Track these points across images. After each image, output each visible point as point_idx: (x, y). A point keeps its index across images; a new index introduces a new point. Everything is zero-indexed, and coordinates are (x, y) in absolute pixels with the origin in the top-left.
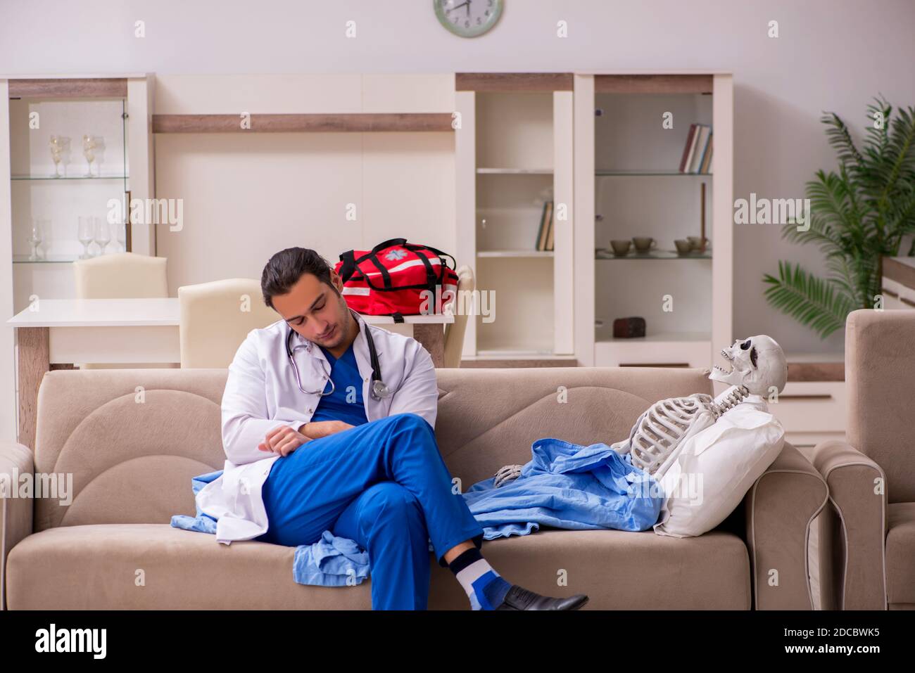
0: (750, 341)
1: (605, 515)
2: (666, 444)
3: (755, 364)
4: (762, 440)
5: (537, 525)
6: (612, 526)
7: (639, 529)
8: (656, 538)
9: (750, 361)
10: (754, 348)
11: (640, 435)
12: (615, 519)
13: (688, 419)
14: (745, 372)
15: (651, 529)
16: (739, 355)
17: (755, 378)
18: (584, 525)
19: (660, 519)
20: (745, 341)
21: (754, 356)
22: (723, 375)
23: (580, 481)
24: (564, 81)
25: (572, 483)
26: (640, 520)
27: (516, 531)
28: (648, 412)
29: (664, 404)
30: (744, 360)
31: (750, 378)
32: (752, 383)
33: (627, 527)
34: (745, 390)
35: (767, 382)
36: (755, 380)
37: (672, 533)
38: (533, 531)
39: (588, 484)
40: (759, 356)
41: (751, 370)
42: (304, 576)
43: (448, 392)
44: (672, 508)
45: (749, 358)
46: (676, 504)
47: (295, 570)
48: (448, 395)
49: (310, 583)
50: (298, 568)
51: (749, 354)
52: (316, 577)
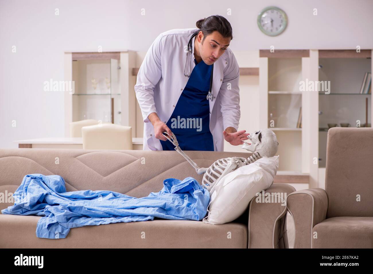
2: (216, 177)
3: (260, 140)
8: (204, 223)
10: (260, 133)
11: (206, 175)
14: (256, 144)
15: (201, 220)
16: (253, 137)
19: (207, 215)
21: (260, 137)
22: (247, 146)
29: (219, 161)
30: (255, 138)
31: (258, 147)
32: (259, 149)
34: (257, 154)
35: (265, 149)
37: (210, 222)
40: (262, 137)
41: (259, 143)
42: (40, 234)
43: (138, 159)
44: (211, 210)
45: (258, 138)
46: (213, 208)
47: (36, 231)
48: (138, 160)
49: (43, 237)
50: (38, 231)
51: (258, 136)
52: (45, 234)
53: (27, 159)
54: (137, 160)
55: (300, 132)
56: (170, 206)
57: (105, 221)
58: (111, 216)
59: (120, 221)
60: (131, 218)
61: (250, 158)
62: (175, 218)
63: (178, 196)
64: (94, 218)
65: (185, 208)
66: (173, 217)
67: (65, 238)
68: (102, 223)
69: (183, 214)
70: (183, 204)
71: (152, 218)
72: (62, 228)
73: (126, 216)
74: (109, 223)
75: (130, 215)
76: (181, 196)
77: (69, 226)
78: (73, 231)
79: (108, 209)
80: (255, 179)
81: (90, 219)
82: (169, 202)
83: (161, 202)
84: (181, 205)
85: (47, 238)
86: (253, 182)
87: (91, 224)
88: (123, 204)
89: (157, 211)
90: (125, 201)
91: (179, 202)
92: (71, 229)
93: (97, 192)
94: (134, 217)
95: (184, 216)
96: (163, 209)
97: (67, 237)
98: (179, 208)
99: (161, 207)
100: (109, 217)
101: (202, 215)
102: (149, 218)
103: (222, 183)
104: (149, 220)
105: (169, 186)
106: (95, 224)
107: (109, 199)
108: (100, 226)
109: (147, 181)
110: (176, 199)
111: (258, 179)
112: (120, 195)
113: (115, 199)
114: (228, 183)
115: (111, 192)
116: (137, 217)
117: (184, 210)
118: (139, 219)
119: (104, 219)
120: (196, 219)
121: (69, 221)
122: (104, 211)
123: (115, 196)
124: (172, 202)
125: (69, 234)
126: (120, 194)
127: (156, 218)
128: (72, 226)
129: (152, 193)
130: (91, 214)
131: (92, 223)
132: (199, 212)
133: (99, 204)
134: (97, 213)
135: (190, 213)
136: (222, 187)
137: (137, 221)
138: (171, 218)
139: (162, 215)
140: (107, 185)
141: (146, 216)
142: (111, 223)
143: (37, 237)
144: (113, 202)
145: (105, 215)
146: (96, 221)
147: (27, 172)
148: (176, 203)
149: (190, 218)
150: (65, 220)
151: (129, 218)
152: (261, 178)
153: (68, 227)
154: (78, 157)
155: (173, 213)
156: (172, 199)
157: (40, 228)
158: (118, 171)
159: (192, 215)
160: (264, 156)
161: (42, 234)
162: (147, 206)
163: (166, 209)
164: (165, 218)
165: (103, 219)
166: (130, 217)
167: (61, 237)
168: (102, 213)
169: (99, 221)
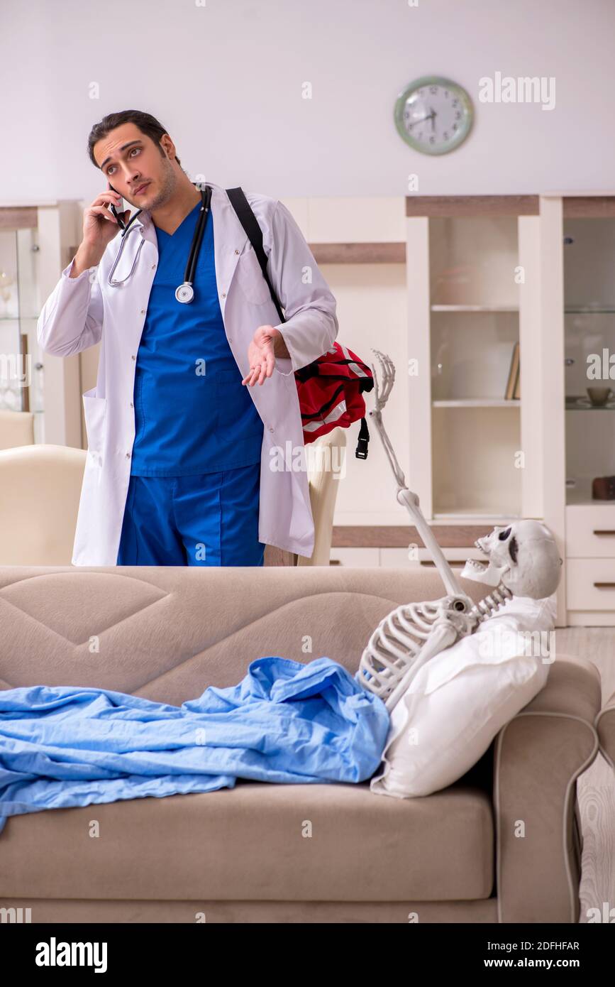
0: (510, 529)
2: (401, 665)
3: (514, 558)
4: (507, 679)
8: (373, 795)
9: (508, 555)
10: (514, 538)
11: (369, 653)
13: (427, 631)
14: (504, 568)
15: (365, 783)
16: (495, 547)
17: (516, 576)
19: (380, 770)
21: (513, 548)
22: (477, 571)
24: (528, 204)
25: (295, 713)
28: (382, 622)
29: (404, 613)
30: (500, 553)
31: (509, 577)
32: (513, 582)
34: (506, 592)
35: (530, 581)
36: (515, 580)
37: (393, 791)
40: (520, 548)
41: (510, 567)
43: (169, 593)
44: (393, 759)
45: (508, 551)
46: (398, 753)
48: (168, 596)
51: (508, 546)
54: (166, 595)
56: (277, 743)
57: (102, 794)
58: (115, 775)
59: (143, 794)
60: (172, 781)
61: (486, 602)
62: (293, 778)
63: (292, 710)
64: (70, 783)
65: (319, 750)
66: (288, 775)
68: (95, 799)
69: (314, 765)
70: (311, 737)
71: (230, 782)
73: (157, 776)
74: (113, 799)
75: (170, 772)
76: (302, 709)
77: (4, 811)
78: (15, 824)
79: (107, 757)
80: (515, 675)
81: (59, 786)
82: (273, 734)
83: (252, 734)
84: (307, 741)
86: (511, 686)
87: (64, 803)
88: (142, 732)
89: (242, 760)
90: (145, 720)
91: (300, 730)
92: (9, 818)
93: (62, 690)
94: (181, 778)
95: (319, 772)
96: (259, 752)
98: (302, 751)
99: (254, 747)
100: (109, 777)
101: (367, 767)
102: (222, 782)
103: (423, 684)
104: (224, 788)
105: (264, 678)
106: (74, 802)
107: (99, 716)
108: (90, 809)
109: (195, 654)
110: (290, 723)
111: (523, 678)
112: (125, 701)
113: (115, 715)
114: (440, 684)
115: (100, 693)
116: (188, 777)
117: (316, 756)
118: (194, 785)
119: (98, 787)
120: (350, 778)
121: (3, 797)
122: (97, 761)
123: (115, 705)
124: (280, 731)
126: (129, 698)
127: (241, 781)
128: (13, 812)
129: (212, 688)
130: (61, 773)
131: (67, 802)
132: (360, 759)
133: (76, 733)
134: (78, 769)
135: (335, 762)
136: (423, 697)
137: (190, 793)
138: (281, 780)
139: (257, 769)
140: (87, 670)
141: (212, 776)
142: (119, 801)
144: (112, 726)
145: (99, 773)
146: (76, 795)
148: (293, 735)
149: (332, 776)
151: (166, 781)
152: (532, 674)
153: (1, 812)
155: (286, 763)
156: (282, 723)
158: (115, 628)
159: (340, 769)
160: (523, 595)
162: (213, 745)
163: (265, 751)
164: (265, 779)
165: (95, 786)
166: (168, 778)
168: (89, 770)
169: (85, 795)
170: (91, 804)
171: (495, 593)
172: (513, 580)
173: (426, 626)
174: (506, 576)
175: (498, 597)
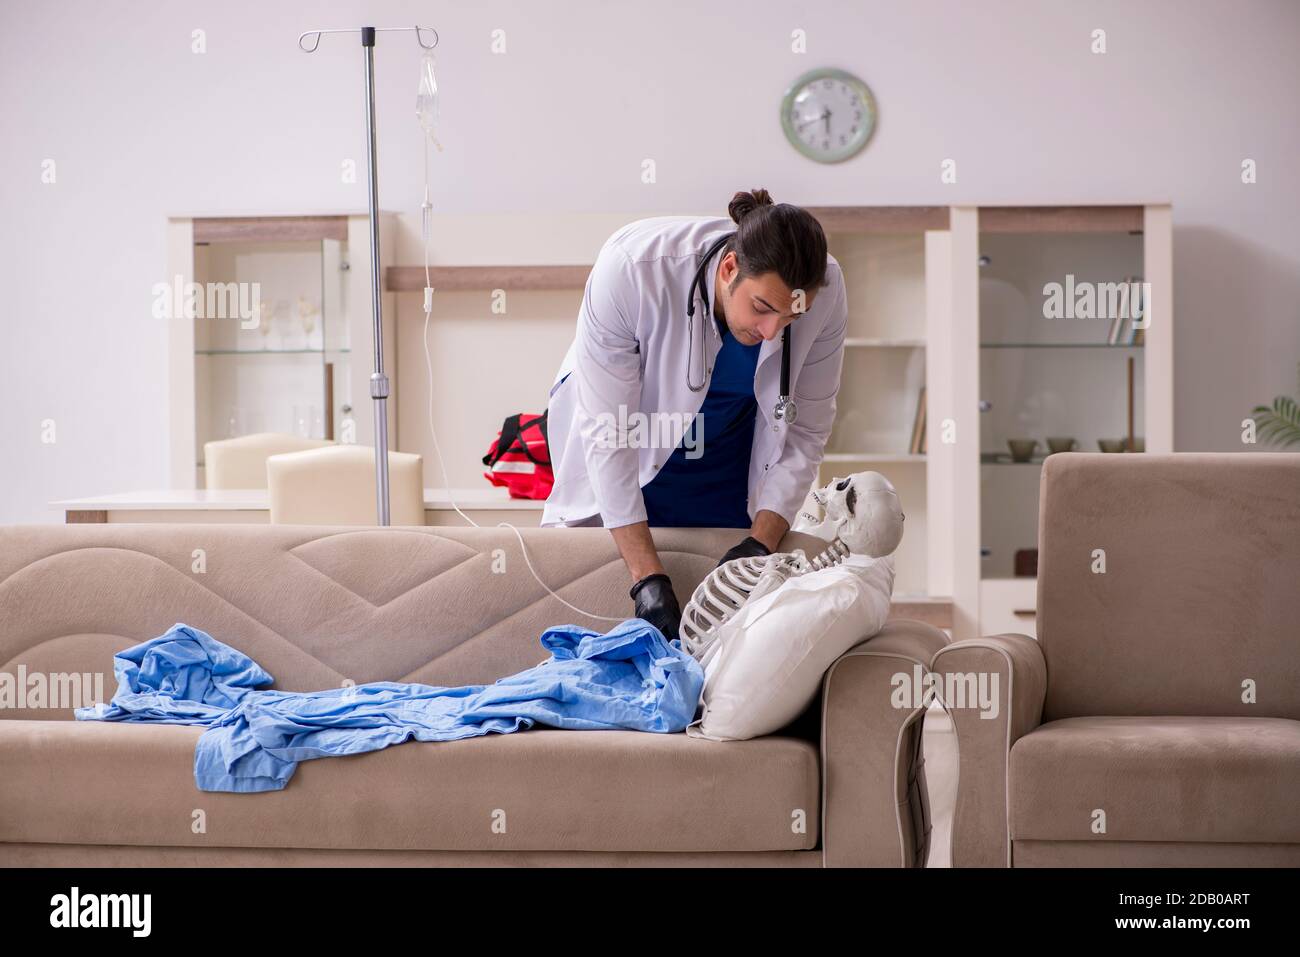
0: (849, 480)
1: (621, 711)
2: (718, 615)
3: (851, 510)
4: (828, 605)
5: (528, 721)
6: (632, 726)
7: (667, 730)
8: (689, 739)
9: (845, 505)
10: (852, 489)
12: (636, 718)
13: (754, 584)
14: (840, 521)
15: (682, 731)
16: (832, 498)
17: (853, 527)
18: (595, 724)
19: (697, 714)
20: (845, 480)
21: (851, 499)
22: (812, 525)
23: (611, 669)
24: (937, 217)
25: (598, 671)
26: (669, 718)
27: (499, 728)
30: (837, 505)
31: (845, 530)
32: (850, 536)
33: (650, 728)
34: (842, 548)
35: (868, 535)
36: (852, 533)
37: (710, 734)
38: (523, 728)
39: (625, 675)
40: (858, 499)
41: (847, 519)
42: (208, 780)
43: (480, 552)
44: (711, 701)
45: (845, 501)
46: (716, 695)
47: (196, 772)
48: (479, 555)
49: (216, 789)
50: (201, 770)
51: (845, 497)
52: (224, 781)
53: (141, 555)
54: (475, 554)
55: (922, 467)
56: (573, 691)
61: (820, 558)
67: (282, 787)
72: (274, 762)
77: (296, 756)
78: (307, 770)
85: (228, 790)
86: (832, 613)
92: (300, 764)
96: (557, 701)
97: (287, 786)
99: (550, 695)
109: (507, 617)
121: (291, 744)
125: (294, 778)
128: (306, 755)
131: (365, 746)
143: (200, 789)
146: (373, 739)
147: (143, 594)
150: (284, 741)
153: (293, 757)
154: (296, 549)
157: (206, 764)
158: (420, 588)
160: (860, 552)
161: (212, 780)
163: (563, 700)
167: (270, 787)
169: (384, 737)
170: (391, 745)
171: (831, 549)
172: (850, 534)
173: (753, 579)
174: (843, 528)
175: (834, 553)
